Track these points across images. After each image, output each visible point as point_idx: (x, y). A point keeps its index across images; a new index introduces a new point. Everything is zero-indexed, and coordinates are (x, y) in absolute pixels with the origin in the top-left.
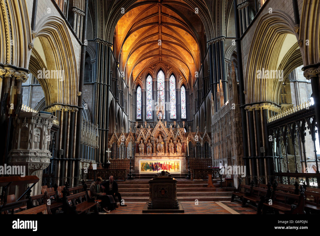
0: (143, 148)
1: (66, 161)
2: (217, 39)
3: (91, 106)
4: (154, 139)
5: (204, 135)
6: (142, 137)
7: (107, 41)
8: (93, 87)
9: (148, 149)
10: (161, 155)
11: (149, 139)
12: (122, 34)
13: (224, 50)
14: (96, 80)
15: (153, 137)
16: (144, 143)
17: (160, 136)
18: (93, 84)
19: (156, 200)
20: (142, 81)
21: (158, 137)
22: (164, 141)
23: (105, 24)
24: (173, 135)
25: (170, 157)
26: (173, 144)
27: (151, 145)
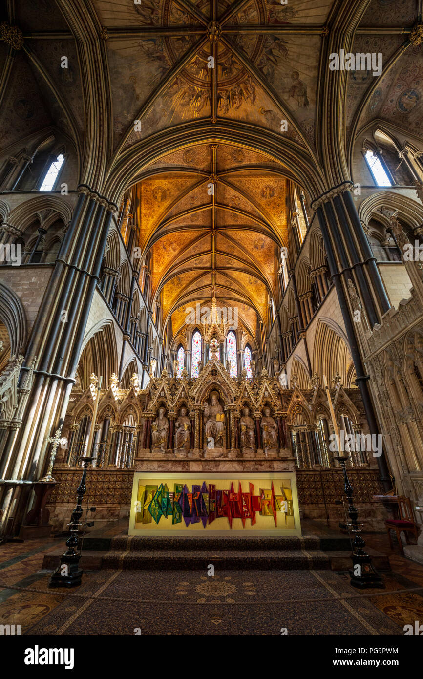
0: (164, 434)
2: (335, 191)
4: (196, 404)
5: (337, 395)
6: (165, 400)
7: (106, 195)
8: (52, 273)
9: (177, 436)
10: (218, 454)
11: (184, 405)
13: (356, 207)
14: (62, 257)
15: (194, 399)
17: (214, 398)
18: (53, 266)
20: (187, 339)
21: (209, 401)
22: (224, 412)
24: (251, 394)
25: (245, 461)
26: (252, 420)
27: (186, 424)
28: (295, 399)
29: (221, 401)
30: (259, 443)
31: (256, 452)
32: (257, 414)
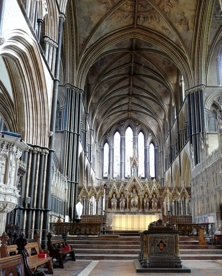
0: (116, 203)
1: (33, 210)
2: (196, 88)
3: (60, 156)
4: (127, 193)
5: (182, 190)
6: (115, 191)
7: (78, 86)
8: (62, 135)
9: (120, 204)
10: (136, 210)
11: (122, 193)
12: (93, 83)
13: (204, 99)
14: (66, 128)
15: (127, 191)
16: (117, 197)
17: (134, 190)
18: (62, 132)
19: (154, 256)
20: (110, 137)
21: (132, 191)
22: (138, 196)
23: (77, 69)
24: (148, 189)
25: (145, 213)
26: (148, 199)
27: (124, 200)
28: (166, 191)
29: (137, 192)
30: (150, 207)
31: (149, 210)
32: (150, 197)
